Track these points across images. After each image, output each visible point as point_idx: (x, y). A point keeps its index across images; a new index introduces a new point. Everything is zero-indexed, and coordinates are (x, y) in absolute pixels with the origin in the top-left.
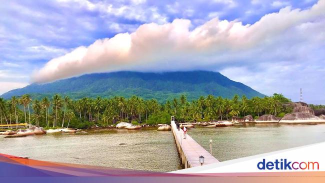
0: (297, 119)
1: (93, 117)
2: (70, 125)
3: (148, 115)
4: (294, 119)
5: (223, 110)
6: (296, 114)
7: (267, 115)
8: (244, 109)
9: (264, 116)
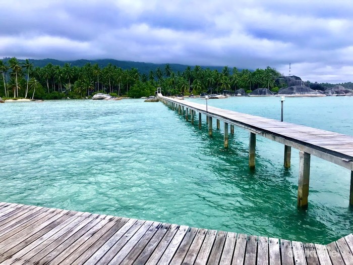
0: (295, 93)
1: (63, 87)
2: (36, 96)
3: (129, 87)
4: (292, 93)
5: (213, 83)
6: (295, 87)
7: (261, 89)
8: (236, 82)
9: (259, 90)
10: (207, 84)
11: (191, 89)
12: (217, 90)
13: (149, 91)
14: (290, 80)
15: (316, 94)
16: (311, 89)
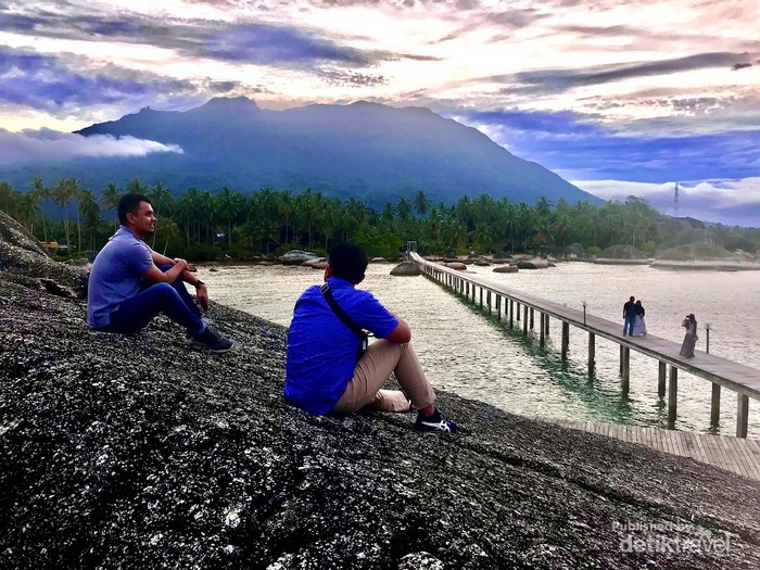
0: (692, 259)
4: (685, 259)
5: (517, 231)
6: (691, 246)
7: (620, 246)
8: (565, 229)
9: (614, 248)
10: (504, 233)
11: (471, 241)
12: (524, 244)
13: (389, 246)
14: (680, 228)
15: (739, 261)
16: (727, 251)
